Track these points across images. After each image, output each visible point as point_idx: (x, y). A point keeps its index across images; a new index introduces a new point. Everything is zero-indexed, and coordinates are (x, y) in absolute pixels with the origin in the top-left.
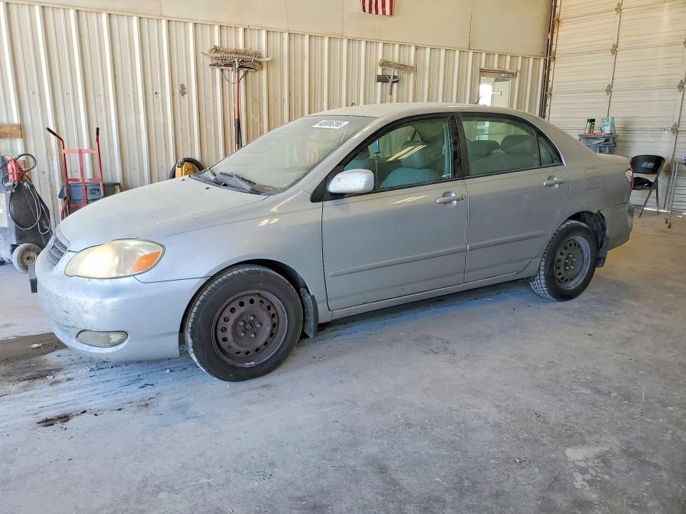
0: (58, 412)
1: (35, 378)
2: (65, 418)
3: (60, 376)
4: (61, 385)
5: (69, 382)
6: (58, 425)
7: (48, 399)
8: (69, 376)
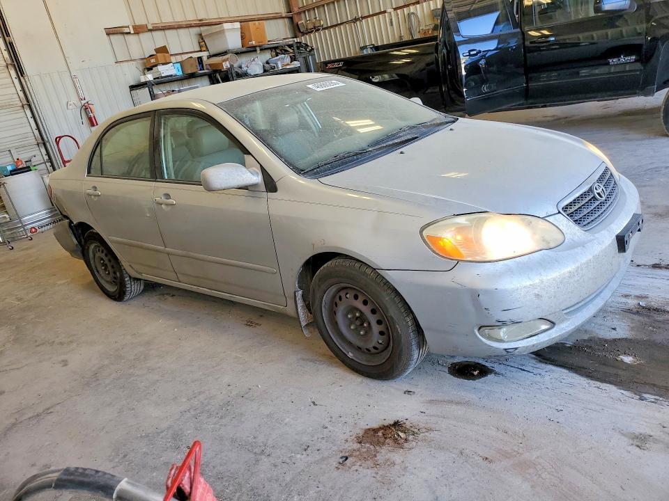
0: (658, 271)
1: (656, 310)
2: (656, 266)
3: (632, 303)
4: (638, 293)
5: (628, 293)
6: (663, 264)
7: (659, 285)
8: (624, 300)
